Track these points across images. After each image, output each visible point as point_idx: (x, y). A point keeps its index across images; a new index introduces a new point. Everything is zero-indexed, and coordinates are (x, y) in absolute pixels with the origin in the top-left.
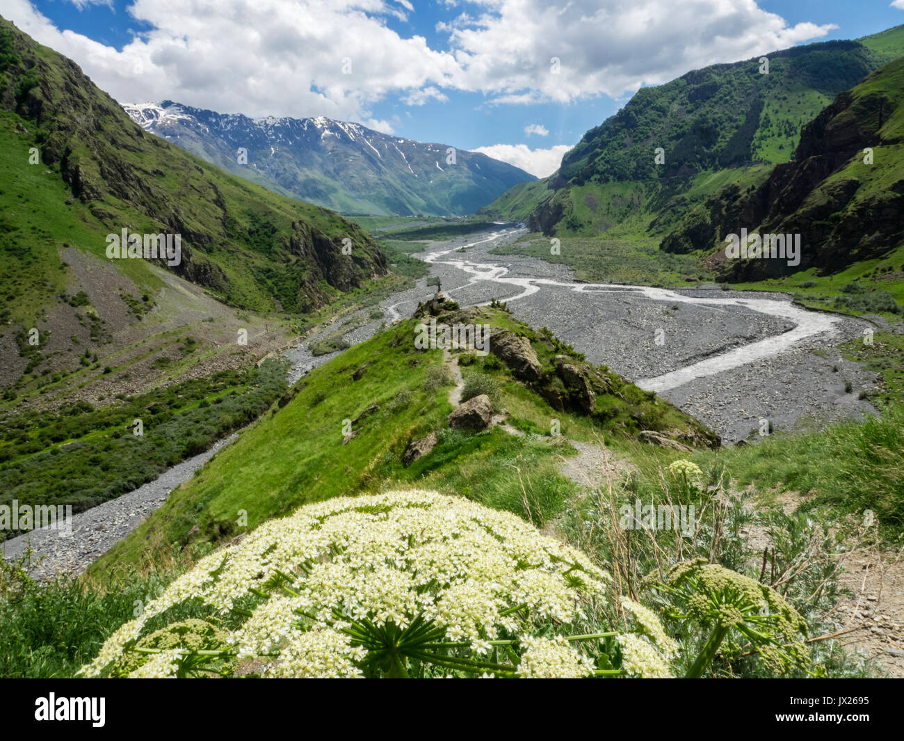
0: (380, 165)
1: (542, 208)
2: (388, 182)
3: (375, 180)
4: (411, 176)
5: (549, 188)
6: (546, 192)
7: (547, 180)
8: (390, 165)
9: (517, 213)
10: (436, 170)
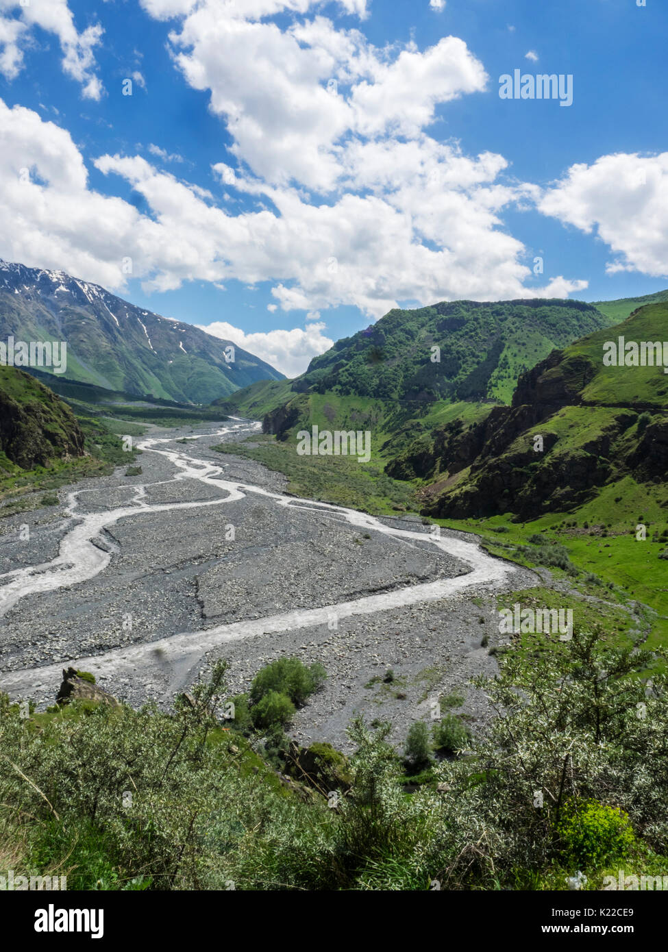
0: (117, 334)
1: (281, 410)
2: (122, 354)
3: (108, 348)
4: (150, 351)
5: (292, 390)
6: (290, 393)
7: (292, 382)
8: (128, 337)
9: (255, 411)
10: (179, 351)
